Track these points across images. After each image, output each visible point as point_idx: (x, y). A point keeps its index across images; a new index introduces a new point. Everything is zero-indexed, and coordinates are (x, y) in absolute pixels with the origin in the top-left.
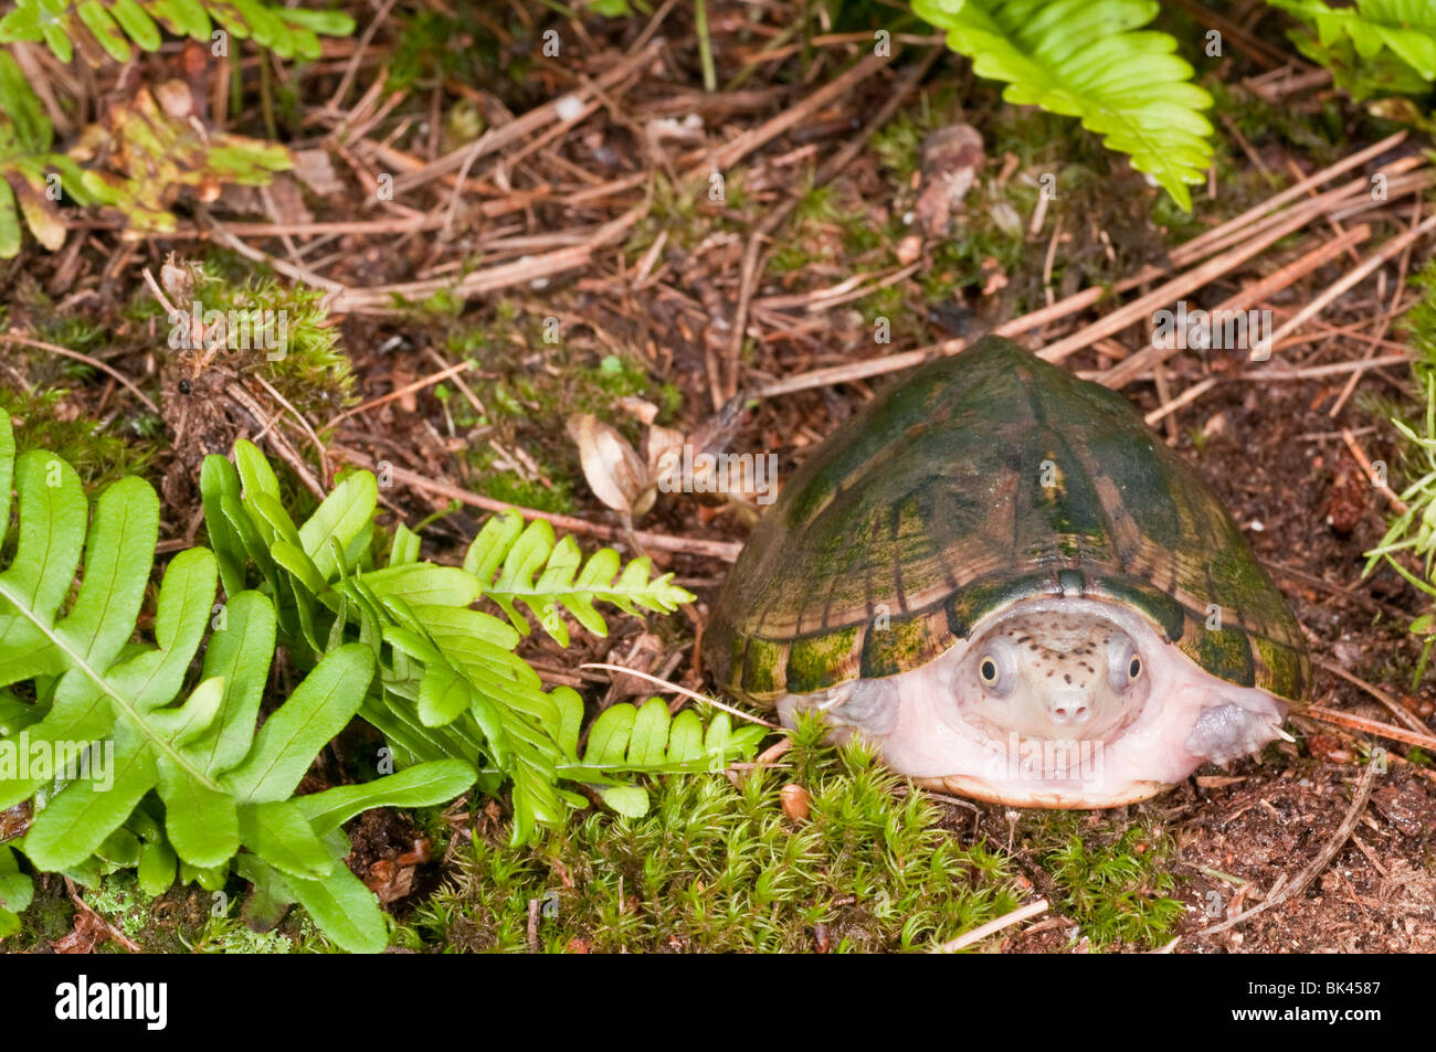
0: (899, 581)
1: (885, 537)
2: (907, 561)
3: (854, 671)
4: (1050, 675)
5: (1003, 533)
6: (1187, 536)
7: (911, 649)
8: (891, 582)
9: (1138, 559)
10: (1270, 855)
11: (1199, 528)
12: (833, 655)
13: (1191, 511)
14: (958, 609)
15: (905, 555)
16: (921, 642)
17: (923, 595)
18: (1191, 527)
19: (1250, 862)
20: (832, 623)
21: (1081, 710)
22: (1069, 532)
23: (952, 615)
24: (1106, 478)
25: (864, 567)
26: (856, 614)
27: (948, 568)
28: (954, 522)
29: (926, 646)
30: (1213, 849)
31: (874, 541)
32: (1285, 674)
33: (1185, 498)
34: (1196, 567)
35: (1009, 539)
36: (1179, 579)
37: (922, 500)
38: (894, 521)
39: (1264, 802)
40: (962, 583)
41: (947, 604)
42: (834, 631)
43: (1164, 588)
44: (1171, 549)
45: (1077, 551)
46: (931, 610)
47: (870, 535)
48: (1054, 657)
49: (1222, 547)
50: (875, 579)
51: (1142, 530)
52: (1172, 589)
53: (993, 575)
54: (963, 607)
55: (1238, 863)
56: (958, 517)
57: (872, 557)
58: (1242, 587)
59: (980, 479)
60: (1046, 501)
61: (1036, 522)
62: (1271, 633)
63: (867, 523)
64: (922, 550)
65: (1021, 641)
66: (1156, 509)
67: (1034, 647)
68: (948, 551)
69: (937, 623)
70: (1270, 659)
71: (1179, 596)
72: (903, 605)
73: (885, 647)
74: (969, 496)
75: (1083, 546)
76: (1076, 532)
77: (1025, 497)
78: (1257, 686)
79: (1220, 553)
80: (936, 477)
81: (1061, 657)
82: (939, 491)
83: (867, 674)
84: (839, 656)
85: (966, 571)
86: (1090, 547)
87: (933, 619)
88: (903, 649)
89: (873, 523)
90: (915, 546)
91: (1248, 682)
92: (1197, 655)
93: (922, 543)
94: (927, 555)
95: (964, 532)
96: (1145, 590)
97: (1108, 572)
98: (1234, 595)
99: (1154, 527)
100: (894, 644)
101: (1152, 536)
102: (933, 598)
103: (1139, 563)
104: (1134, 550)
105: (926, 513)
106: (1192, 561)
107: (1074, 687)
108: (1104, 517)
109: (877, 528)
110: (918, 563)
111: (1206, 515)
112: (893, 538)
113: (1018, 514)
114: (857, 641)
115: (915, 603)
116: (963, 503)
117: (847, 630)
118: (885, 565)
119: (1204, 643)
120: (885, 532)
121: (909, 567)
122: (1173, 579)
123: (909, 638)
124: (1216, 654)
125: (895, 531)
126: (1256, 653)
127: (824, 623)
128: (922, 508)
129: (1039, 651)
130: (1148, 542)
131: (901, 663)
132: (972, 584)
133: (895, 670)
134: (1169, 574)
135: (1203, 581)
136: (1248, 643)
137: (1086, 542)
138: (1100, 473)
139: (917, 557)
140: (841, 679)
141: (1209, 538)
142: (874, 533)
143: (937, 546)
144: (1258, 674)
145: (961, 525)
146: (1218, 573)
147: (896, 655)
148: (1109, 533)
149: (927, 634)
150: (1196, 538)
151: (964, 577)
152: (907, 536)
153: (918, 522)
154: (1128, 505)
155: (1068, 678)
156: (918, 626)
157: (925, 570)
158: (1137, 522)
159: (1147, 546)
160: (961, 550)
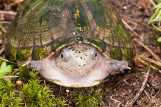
0: (41, 37)
1: (39, 25)
2: (43, 32)
3: (30, 58)
4: (77, 57)
5: (64, 26)
6: (108, 24)
7: (43, 54)
8: (39, 37)
9: (96, 32)
10: (125, 94)
11: (111, 22)
12: (26, 54)
13: (109, 18)
14: (53, 45)
15: (43, 30)
16: (45, 53)
17: (46, 41)
18: (109, 22)
19: (121, 96)
20: (26, 46)
21: (84, 65)
22: (80, 27)
23: (52, 47)
24: (89, 11)
25: (33, 32)
26: (31, 45)
27: (52, 35)
28: (54, 22)
29: (46, 54)
30: (113, 92)
31: (36, 26)
32: (129, 56)
33: (108, 15)
34: (109, 32)
35: (66, 28)
36: (105, 36)
37: (47, 17)
38: (41, 22)
39: (125, 80)
40: (55, 39)
41: (51, 44)
42: (26, 48)
43: (102, 39)
44: (104, 28)
45: (81, 31)
46: (47, 45)
47: (35, 24)
48: (78, 52)
49: (116, 26)
50: (36, 36)
51: (97, 24)
52: (104, 39)
53: (62, 37)
54: (55, 45)
55: (118, 96)
56: (55, 22)
57: (35, 30)
58: (120, 36)
59: (60, 12)
60: (75, 19)
61: (72, 24)
62: (126, 46)
63: (35, 21)
64: (46, 29)
65: (70, 49)
66: (101, 18)
67: (73, 50)
68: (52, 30)
69: (49, 48)
70: (126, 53)
71: (105, 41)
72: (41, 43)
73: (37, 53)
74: (57, 16)
75: (83, 30)
76: (81, 27)
77: (70, 17)
78: (123, 60)
79: (115, 27)
80: (50, 11)
81: (80, 52)
82: (51, 14)
83: (33, 59)
84: (27, 54)
85: (56, 36)
86: (84, 30)
87: (48, 47)
88: (41, 54)
89: (36, 21)
90: (45, 28)
91: (121, 59)
92: (109, 55)
93: (46, 28)
94: (47, 31)
95: (56, 26)
96: (97, 40)
97: (89, 37)
98: (118, 38)
99: (100, 24)
100: (39, 53)
101: (99, 26)
102: (48, 42)
103: (96, 33)
104: (95, 30)
105: (47, 20)
106: (109, 31)
107: (83, 60)
108: (88, 22)
109: (37, 23)
110: (45, 33)
111: (112, 18)
112: (40, 26)
113: (68, 21)
114: (31, 51)
115: (44, 43)
116: (56, 18)
117: (29, 48)
118: (38, 32)
119: (111, 52)
120: (39, 24)
121: (43, 33)
122: (104, 36)
123: (43, 52)
124: (113, 54)
125: (41, 24)
126: (123, 52)
127: (24, 46)
128: (47, 19)
129: (74, 51)
130: (98, 27)
131: (41, 57)
132: (57, 39)
133: (39, 59)
134: (103, 35)
135: (111, 36)
136: (121, 50)
137: (83, 29)
138: (88, 10)
139: (45, 31)
140: (27, 60)
141: (113, 24)
142: (36, 24)
143: (50, 28)
144: (123, 57)
145: (55, 24)
146: (115, 33)
147: (39, 55)
148: (89, 26)
149: (47, 51)
150: (110, 25)
151: (55, 37)
152: (43, 26)
153: (46, 22)
154: (94, 18)
155: (81, 58)
156: (45, 48)
157: (47, 34)
158: (96, 22)
159: (98, 28)
160: (55, 30)
